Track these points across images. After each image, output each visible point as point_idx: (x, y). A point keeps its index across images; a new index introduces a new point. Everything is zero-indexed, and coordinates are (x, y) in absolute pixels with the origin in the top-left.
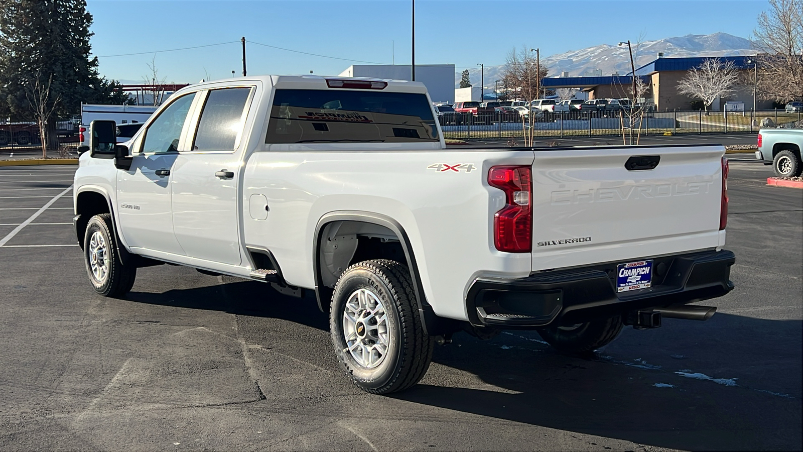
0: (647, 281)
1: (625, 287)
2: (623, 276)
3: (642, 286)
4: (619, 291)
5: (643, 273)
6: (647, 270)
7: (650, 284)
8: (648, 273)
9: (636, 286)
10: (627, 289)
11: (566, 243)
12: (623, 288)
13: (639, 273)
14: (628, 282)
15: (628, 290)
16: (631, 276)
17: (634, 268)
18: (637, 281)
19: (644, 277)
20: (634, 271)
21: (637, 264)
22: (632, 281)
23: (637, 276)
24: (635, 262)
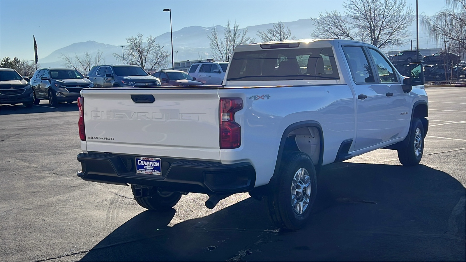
0: (158, 171)
1: (142, 171)
2: (141, 164)
3: (154, 173)
4: (138, 173)
5: (155, 165)
6: (157, 164)
7: (160, 173)
8: (158, 166)
9: (150, 172)
10: (143, 172)
11: (101, 139)
12: (141, 171)
13: (152, 165)
14: (145, 169)
15: (145, 173)
16: (146, 166)
17: (148, 161)
18: (151, 169)
19: (156, 168)
20: (148, 163)
21: (150, 159)
22: (148, 169)
23: (151, 166)
24: (148, 158)
